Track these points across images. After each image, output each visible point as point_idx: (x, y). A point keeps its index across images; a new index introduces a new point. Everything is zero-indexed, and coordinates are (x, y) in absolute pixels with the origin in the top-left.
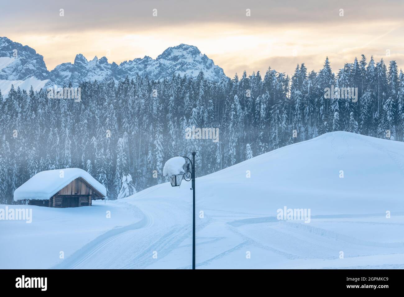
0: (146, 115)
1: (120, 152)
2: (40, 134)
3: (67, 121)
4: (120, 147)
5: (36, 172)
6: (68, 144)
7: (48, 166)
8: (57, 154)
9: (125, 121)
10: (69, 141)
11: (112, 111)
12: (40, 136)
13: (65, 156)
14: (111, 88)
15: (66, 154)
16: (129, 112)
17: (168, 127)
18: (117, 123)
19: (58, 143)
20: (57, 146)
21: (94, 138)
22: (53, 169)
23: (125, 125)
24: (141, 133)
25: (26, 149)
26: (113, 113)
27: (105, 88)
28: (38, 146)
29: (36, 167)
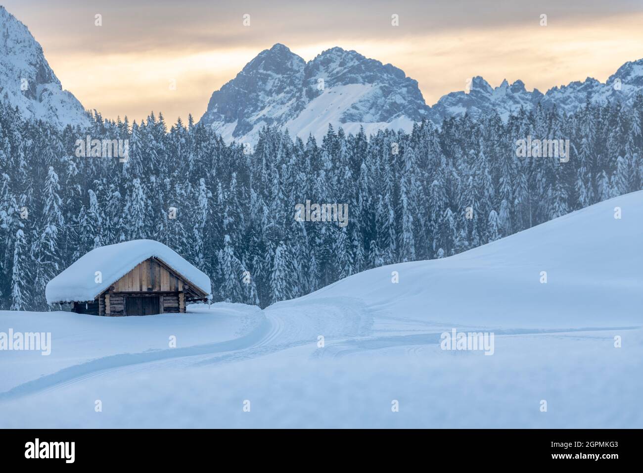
0: (541, 170)
1: (493, 234)
2: (363, 206)
3: (410, 183)
4: (493, 225)
5: (351, 269)
6: (408, 221)
7: (374, 260)
8: (392, 240)
9: (504, 180)
10: (408, 217)
11: (483, 164)
12: (363, 208)
13: (405, 243)
14: (493, 126)
15: (405, 240)
16: (514, 166)
17: (577, 190)
18: (492, 185)
19: (391, 221)
20: (391, 225)
21: (450, 210)
22: (380, 265)
23: (505, 188)
24: (530, 201)
25: (332, 231)
26: (484, 168)
27: (483, 128)
28: (358, 226)
29: (349, 261)
